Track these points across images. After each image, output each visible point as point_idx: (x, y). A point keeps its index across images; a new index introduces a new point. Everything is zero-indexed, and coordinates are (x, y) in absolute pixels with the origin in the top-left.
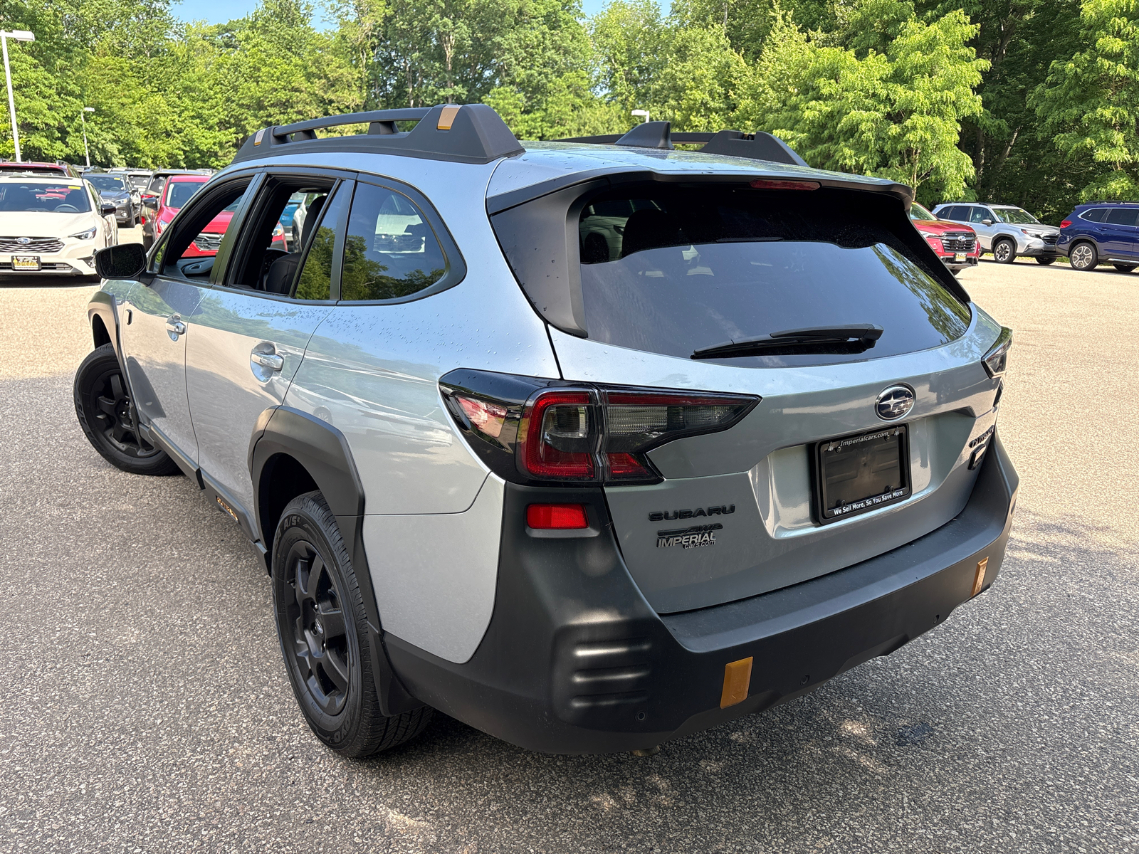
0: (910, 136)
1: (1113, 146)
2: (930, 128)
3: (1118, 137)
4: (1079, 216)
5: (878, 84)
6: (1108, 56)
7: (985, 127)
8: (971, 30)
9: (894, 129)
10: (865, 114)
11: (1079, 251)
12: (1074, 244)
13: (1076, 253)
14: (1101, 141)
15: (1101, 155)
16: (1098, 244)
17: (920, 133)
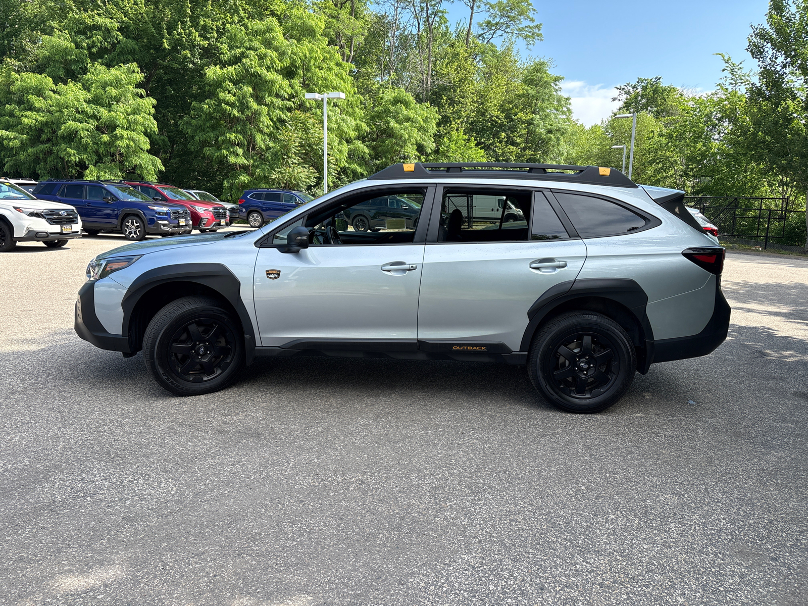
0: (119, 143)
1: (238, 155)
2: (131, 139)
3: (240, 151)
4: (248, 197)
5: (85, 105)
6: (227, 103)
7: (156, 140)
8: (139, 77)
9: (106, 138)
10: (80, 125)
11: (253, 217)
12: (249, 213)
13: (251, 218)
14: (231, 152)
15: (232, 160)
16: (263, 213)
17: (126, 141)
